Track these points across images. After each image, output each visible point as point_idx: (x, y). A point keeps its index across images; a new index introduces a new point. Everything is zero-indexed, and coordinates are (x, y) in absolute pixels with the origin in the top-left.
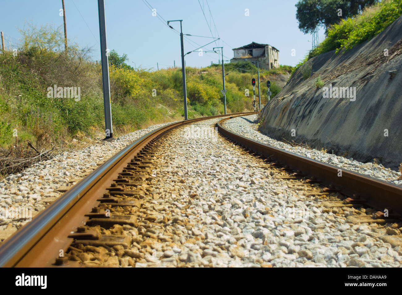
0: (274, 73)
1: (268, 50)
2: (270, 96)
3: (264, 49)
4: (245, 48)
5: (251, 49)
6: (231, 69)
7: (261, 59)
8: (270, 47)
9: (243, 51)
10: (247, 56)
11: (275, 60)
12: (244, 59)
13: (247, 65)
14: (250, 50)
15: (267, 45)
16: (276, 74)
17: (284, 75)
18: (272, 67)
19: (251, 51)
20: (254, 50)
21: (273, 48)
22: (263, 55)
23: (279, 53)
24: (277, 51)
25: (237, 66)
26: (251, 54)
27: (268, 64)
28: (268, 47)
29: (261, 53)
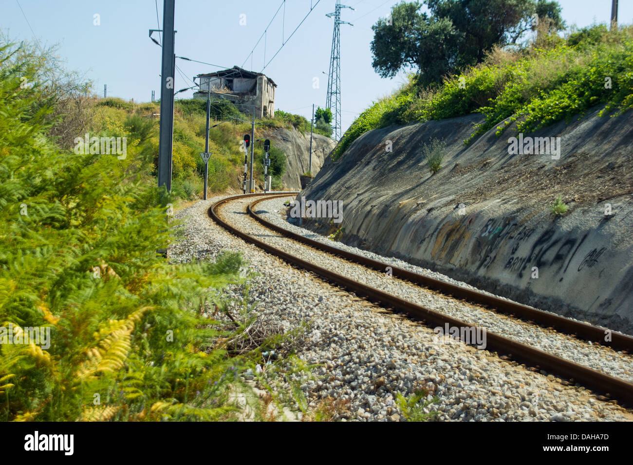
0: (271, 126)
1: (261, 84)
2: (268, 166)
3: (253, 81)
4: (220, 74)
5: (231, 79)
6: (195, 110)
7: (249, 99)
8: (265, 79)
9: (217, 80)
10: (223, 91)
11: (271, 102)
12: (218, 96)
13: (223, 105)
14: (227, 80)
15: (261, 74)
16: (274, 127)
17: (286, 131)
18: (265, 114)
19: (231, 81)
20: (236, 81)
21: (270, 81)
22: (253, 90)
23: (275, 88)
24: (275, 85)
25: (204, 107)
26: (230, 88)
27: (259, 109)
28: (261, 79)
29: (250, 87)
